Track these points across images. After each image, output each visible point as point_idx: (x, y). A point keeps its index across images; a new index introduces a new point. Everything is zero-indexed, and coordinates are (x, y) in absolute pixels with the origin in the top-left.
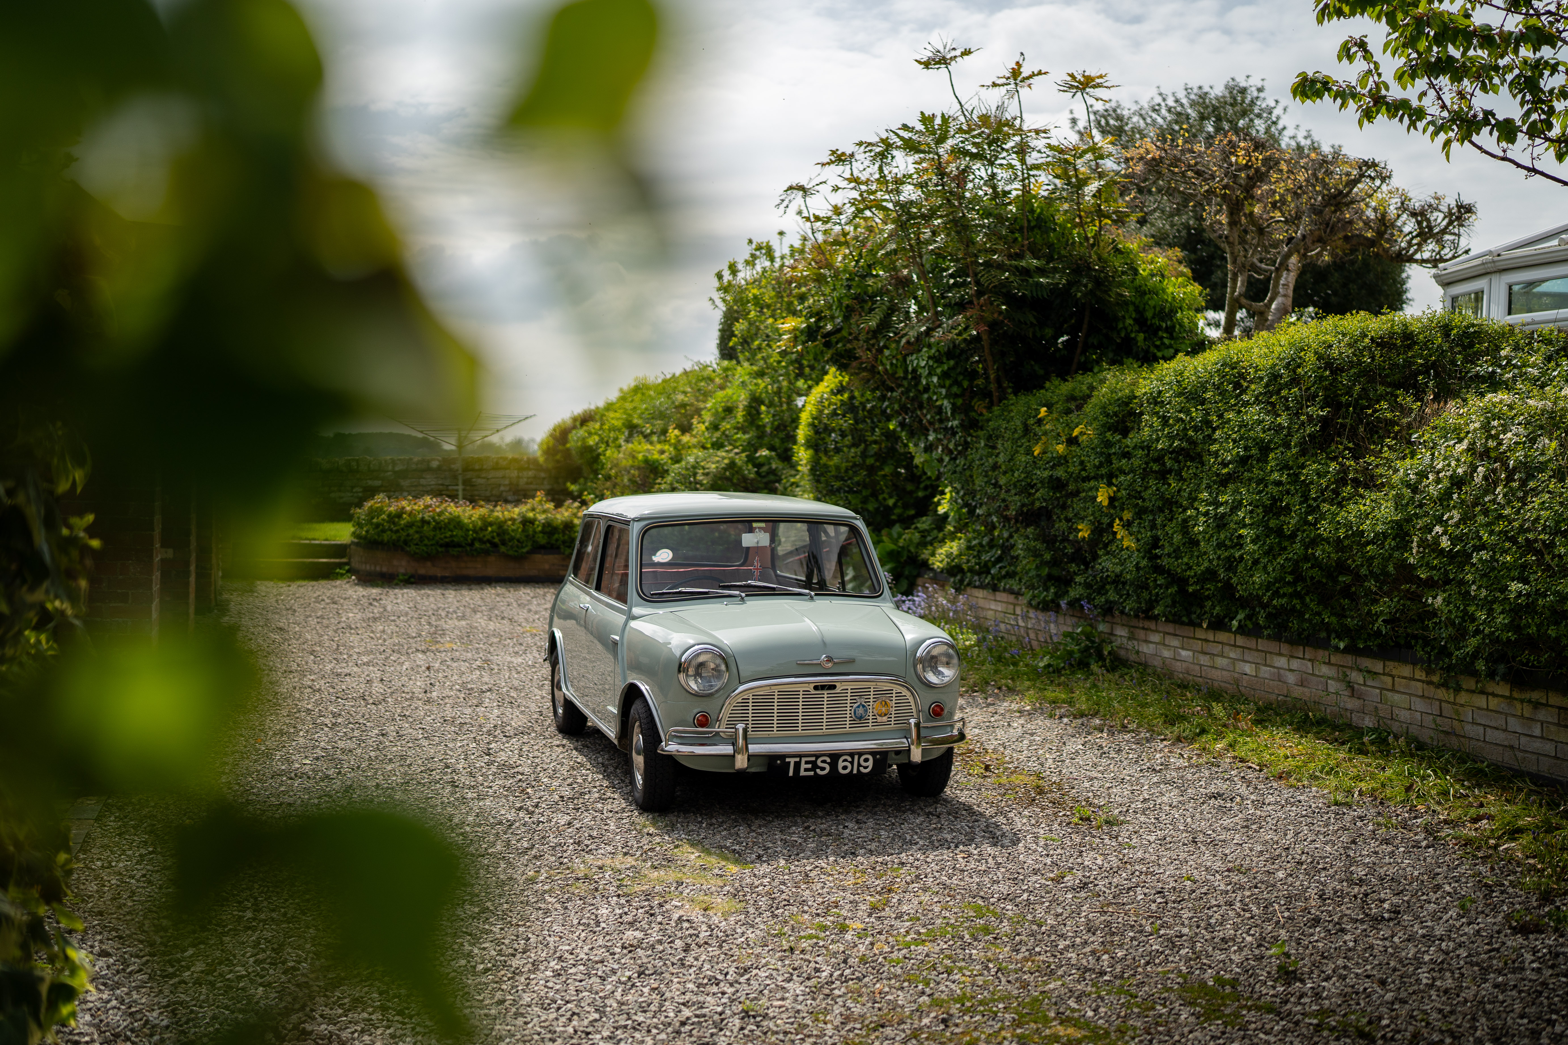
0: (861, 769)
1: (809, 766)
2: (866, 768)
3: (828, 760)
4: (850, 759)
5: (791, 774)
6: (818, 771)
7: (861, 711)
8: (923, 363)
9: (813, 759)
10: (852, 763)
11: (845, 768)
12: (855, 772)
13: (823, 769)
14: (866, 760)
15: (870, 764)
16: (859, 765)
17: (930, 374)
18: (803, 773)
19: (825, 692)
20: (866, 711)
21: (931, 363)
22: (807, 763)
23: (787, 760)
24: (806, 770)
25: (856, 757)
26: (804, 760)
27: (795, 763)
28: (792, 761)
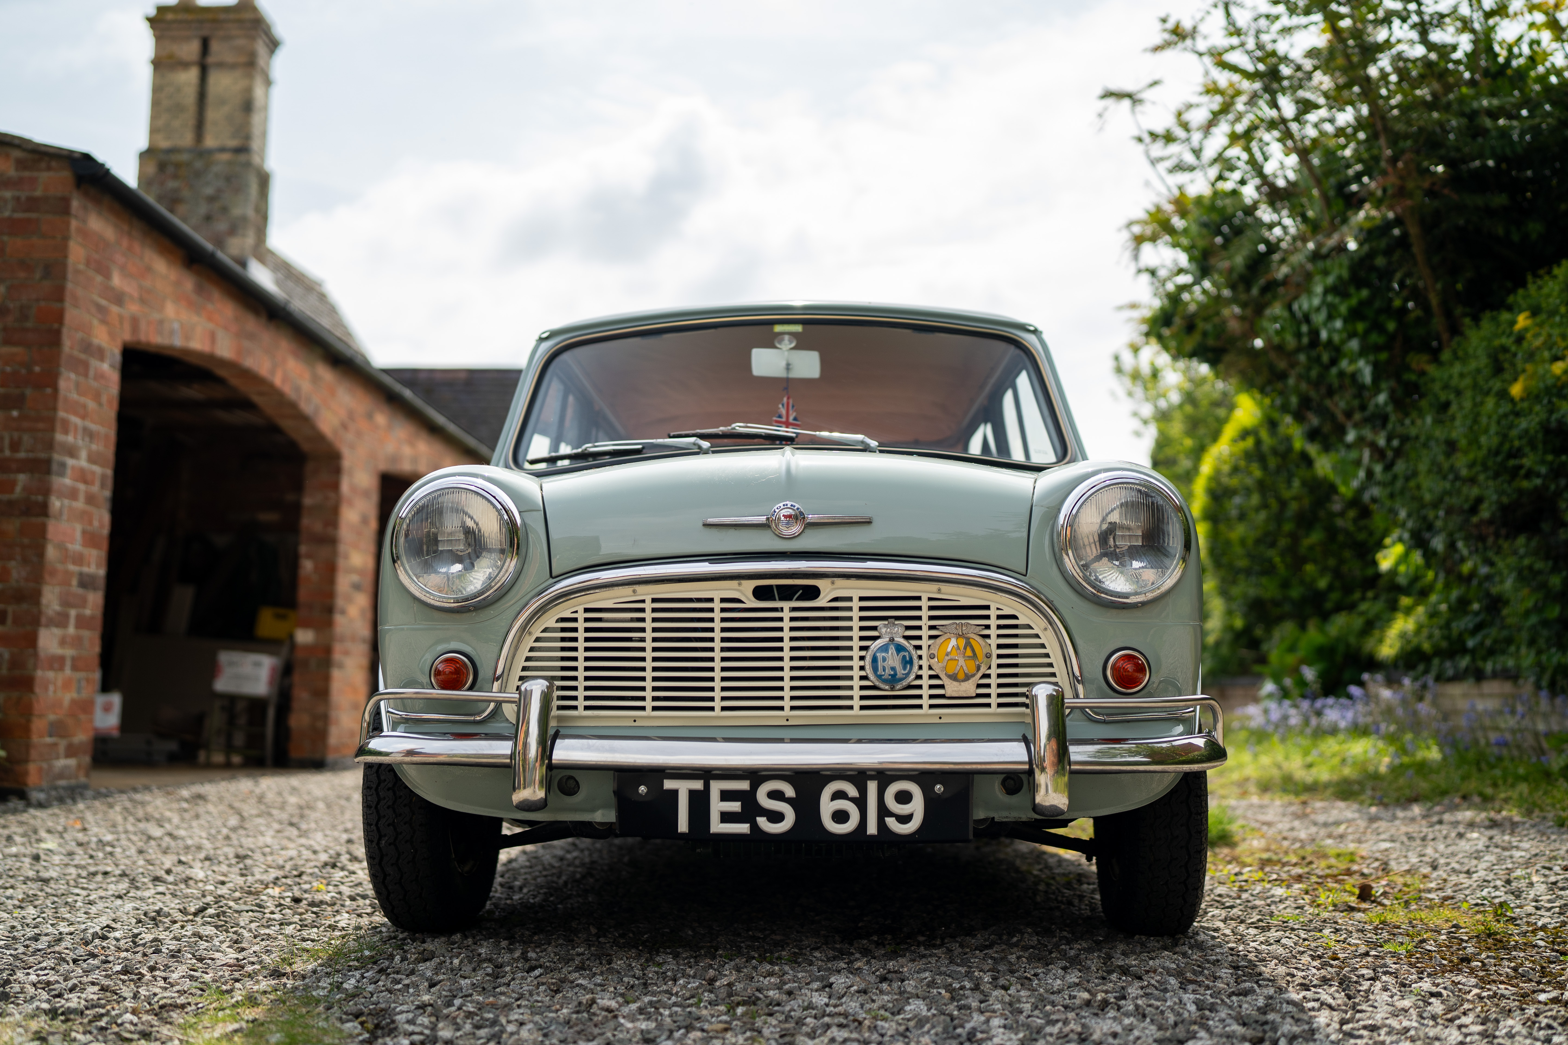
0: (891, 822)
1: (735, 806)
2: (905, 819)
3: (789, 791)
4: (852, 792)
5: (683, 826)
6: (762, 821)
7: (893, 660)
8: (1316, 301)
9: (744, 785)
10: (861, 803)
11: (841, 817)
12: (872, 829)
13: (776, 817)
14: (904, 797)
15: (917, 807)
16: (883, 811)
17: (1330, 317)
18: (717, 827)
19: (786, 605)
20: (908, 662)
21: (1330, 298)
22: (726, 796)
23: (669, 784)
24: (726, 817)
25: (872, 787)
26: (716, 787)
27: (692, 793)
28: (683, 788)
